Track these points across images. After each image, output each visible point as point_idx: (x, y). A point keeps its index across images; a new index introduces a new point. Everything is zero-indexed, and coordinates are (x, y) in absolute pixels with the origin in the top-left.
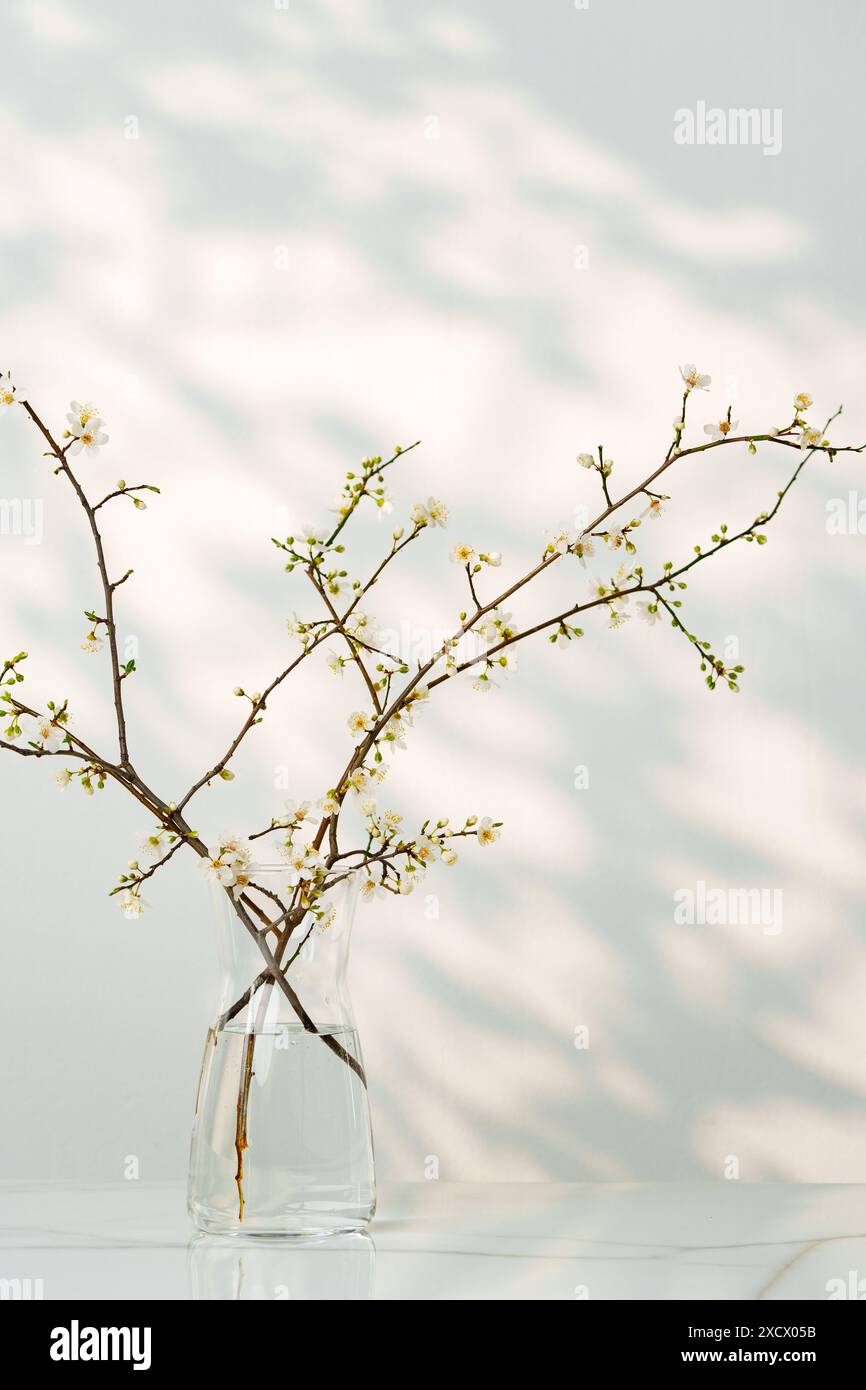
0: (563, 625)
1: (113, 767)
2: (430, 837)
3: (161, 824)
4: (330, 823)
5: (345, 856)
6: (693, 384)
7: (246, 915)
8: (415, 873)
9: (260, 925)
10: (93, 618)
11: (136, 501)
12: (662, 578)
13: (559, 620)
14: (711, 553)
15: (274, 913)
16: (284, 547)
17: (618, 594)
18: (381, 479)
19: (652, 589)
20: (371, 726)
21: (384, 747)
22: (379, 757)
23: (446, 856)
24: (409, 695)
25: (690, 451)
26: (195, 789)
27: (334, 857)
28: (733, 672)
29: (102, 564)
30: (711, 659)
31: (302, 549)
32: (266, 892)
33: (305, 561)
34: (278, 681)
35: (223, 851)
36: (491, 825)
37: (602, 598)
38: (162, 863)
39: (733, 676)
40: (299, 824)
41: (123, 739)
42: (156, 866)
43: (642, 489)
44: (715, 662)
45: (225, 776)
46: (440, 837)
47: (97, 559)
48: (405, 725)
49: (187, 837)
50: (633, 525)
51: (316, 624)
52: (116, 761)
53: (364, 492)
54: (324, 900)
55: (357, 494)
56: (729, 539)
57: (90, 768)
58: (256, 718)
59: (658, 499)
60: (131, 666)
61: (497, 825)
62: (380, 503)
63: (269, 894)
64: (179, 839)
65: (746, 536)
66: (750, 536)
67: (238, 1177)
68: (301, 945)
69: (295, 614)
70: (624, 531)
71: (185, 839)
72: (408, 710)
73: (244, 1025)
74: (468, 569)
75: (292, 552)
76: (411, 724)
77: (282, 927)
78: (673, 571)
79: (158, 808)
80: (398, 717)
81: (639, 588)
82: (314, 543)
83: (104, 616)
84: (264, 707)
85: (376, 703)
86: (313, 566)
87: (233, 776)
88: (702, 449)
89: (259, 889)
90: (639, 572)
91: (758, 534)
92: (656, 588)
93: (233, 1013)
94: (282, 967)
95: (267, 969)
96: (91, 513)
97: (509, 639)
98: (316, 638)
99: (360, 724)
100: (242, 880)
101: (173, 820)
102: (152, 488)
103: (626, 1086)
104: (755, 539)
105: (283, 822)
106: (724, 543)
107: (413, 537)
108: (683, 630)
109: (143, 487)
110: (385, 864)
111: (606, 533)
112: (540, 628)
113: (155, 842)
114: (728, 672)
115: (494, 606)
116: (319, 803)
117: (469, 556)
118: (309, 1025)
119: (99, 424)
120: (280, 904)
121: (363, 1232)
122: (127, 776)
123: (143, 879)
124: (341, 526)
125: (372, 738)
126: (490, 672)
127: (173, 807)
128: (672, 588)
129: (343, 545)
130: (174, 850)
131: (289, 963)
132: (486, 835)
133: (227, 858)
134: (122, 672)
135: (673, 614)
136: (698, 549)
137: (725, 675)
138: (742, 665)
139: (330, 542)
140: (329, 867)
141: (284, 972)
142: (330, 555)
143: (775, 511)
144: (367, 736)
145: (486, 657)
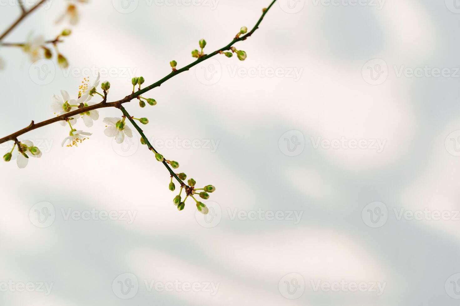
0: (17, 142)
12: (130, 93)
13: (13, 137)
14: (186, 68)
17: (84, 109)
19: (118, 105)
28: (203, 191)
30: (180, 177)
37: (64, 113)
39: (204, 196)
44: (185, 181)
50: (64, 34)
56: (208, 54)
65: (226, 51)
66: (230, 51)
70: (55, 42)
78: (143, 87)
81: (104, 104)
90: (106, 87)
91: (238, 49)
92: (123, 105)
104: (235, 55)
106: (202, 58)
108: (151, 148)
111: (25, 43)
114: (199, 192)
128: (142, 104)
135: (140, 131)
136: (174, 64)
137: (194, 195)
138: (213, 185)
143: (257, 27)
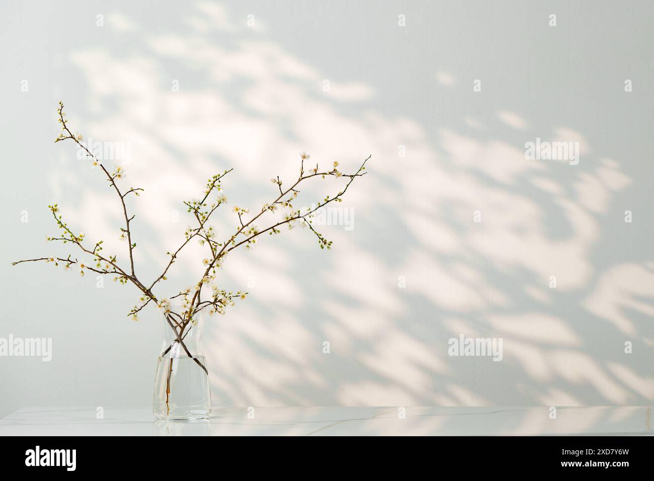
0: (274, 229)
1: (129, 276)
2: (226, 297)
3: (144, 294)
4: (198, 292)
5: (202, 303)
6: (304, 158)
7: (170, 321)
9: (175, 324)
10: (123, 230)
11: (136, 193)
12: (306, 214)
13: (272, 228)
14: (323, 205)
15: (179, 321)
16: (187, 204)
17: (292, 219)
18: (220, 182)
20: (211, 263)
21: (216, 269)
22: (214, 272)
23: (232, 303)
24: (222, 253)
25: (305, 177)
26: (155, 283)
27: (199, 304)
28: (329, 243)
29: (126, 213)
30: (322, 239)
31: (193, 205)
32: (177, 314)
33: (194, 209)
34: (180, 249)
35: (162, 302)
36: (244, 293)
37: (287, 220)
38: (144, 306)
39: (329, 245)
40: (188, 293)
41: (132, 267)
42: (142, 307)
43: (291, 189)
44: (324, 240)
45: (164, 278)
46: (229, 297)
47: (124, 212)
48: (221, 262)
50: (291, 199)
51: (195, 229)
52: (130, 274)
53: (214, 186)
54: (194, 317)
55: (211, 187)
56: (330, 200)
57: (123, 276)
58: (173, 261)
60: (135, 245)
61: (247, 293)
62: (219, 189)
64: (150, 298)
65: (335, 199)
66: (337, 199)
67: (167, 402)
68: (188, 330)
69: (189, 227)
70: (288, 201)
71: (152, 298)
72: (222, 257)
73: (169, 356)
74: (239, 214)
75: (190, 206)
76: (223, 261)
77: (182, 325)
78: (310, 211)
79: (143, 289)
80: (219, 260)
81: (299, 217)
82: (196, 204)
83: (126, 229)
84: (176, 257)
85: (214, 255)
86: (196, 212)
87: (167, 279)
88: (309, 177)
89: (174, 313)
90: (299, 212)
91: (339, 198)
92: (304, 217)
93: (166, 352)
95: (177, 338)
96: (122, 198)
97: (256, 234)
98: (191, 236)
99: (206, 262)
100: (168, 311)
101: (148, 292)
102: (141, 189)
103: (315, 378)
105: (183, 293)
106: (328, 202)
107: (218, 206)
108: (313, 230)
109: (139, 189)
110: (216, 305)
111: (282, 202)
112: (266, 230)
113: (143, 299)
115: (247, 225)
116: (194, 287)
117: (238, 210)
118: (190, 356)
119: (123, 172)
120: (181, 318)
121: (207, 419)
122: (134, 279)
123: (138, 311)
124: (206, 197)
125: (211, 266)
126: (250, 245)
127: (147, 289)
129: (206, 203)
130: (148, 302)
131: (185, 336)
132: (243, 296)
133: (163, 304)
134: (132, 247)
135: (310, 225)
136: (319, 203)
137: (326, 244)
138: (332, 241)
139: (202, 203)
140: (197, 306)
141: (182, 339)
142: (202, 207)
143: (345, 191)
144: (209, 265)
145: (248, 240)
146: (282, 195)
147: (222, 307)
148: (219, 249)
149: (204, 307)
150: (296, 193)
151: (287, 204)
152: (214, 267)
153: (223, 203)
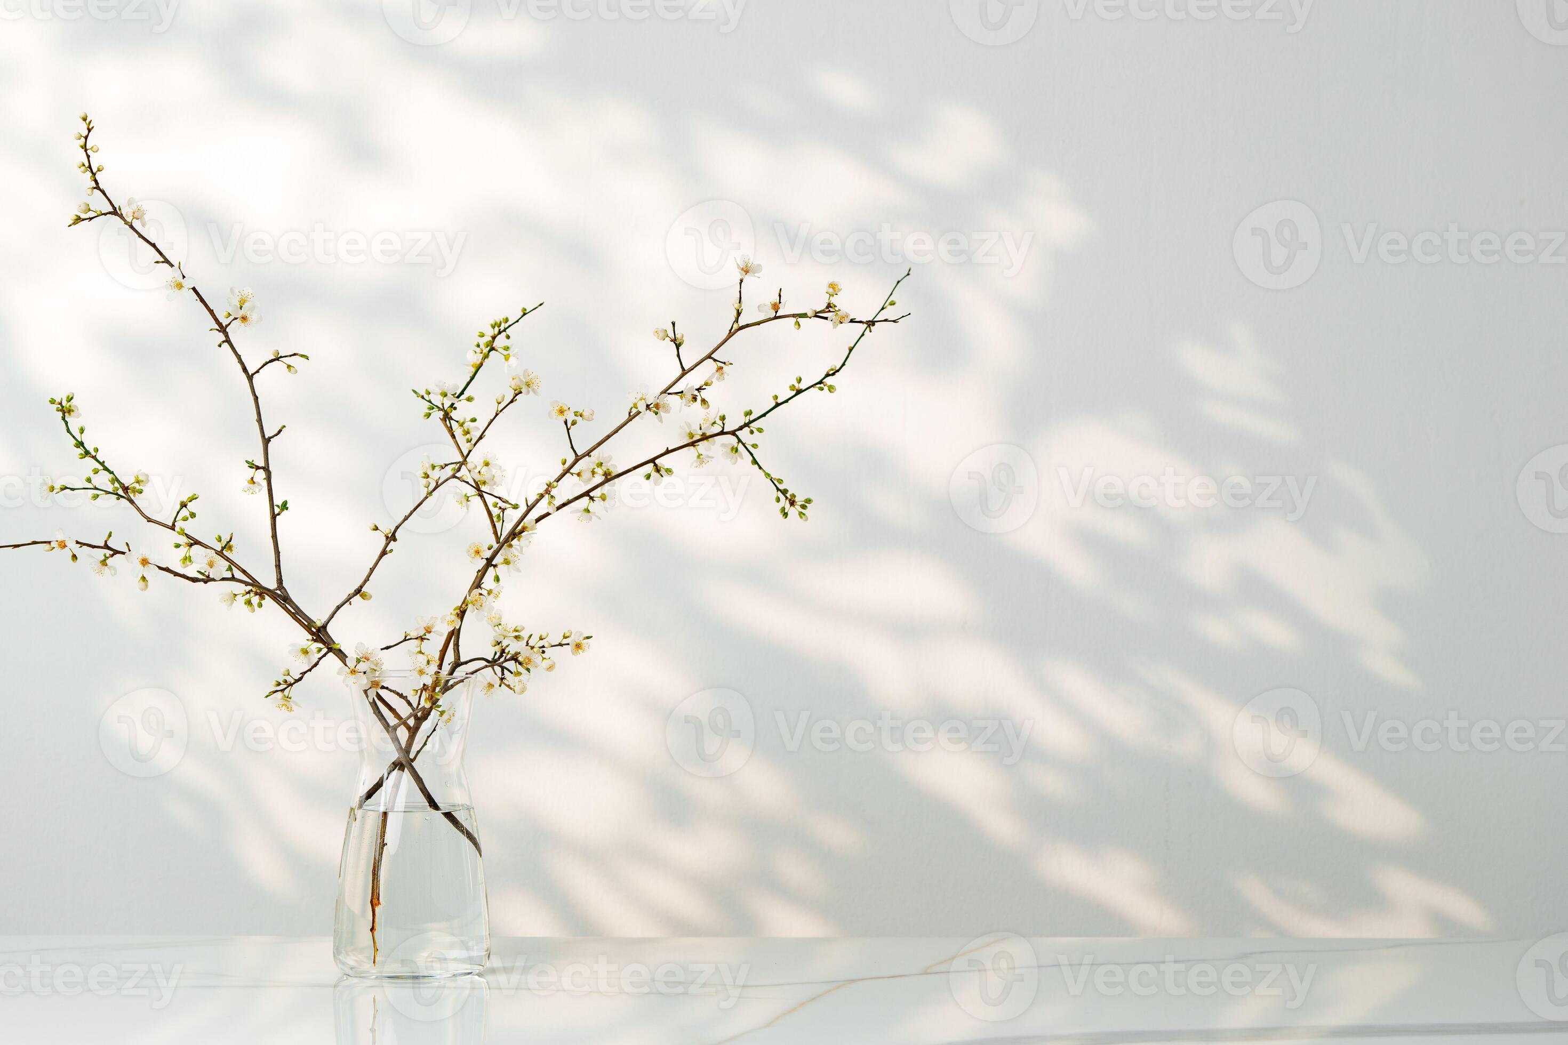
0: (655, 465)
1: (269, 590)
2: (532, 648)
3: (310, 637)
4: (455, 634)
5: (466, 663)
6: (747, 272)
7: (380, 712)
8: (521, 677)
9: (392, 721)
10: (252, 466)
11: (289, 366)
12: (743, 424)
13: (653, 460)
14: (786, 401)
15: (404, 710)
16: (423, 397)
17: (705, 437)
18: (508, 337)
19: (733, 433)
20: (488, 554)
21: (502, 570)
22: (497, 579)
23: (546, 664)
24: (520, 527)
25: (748, 326)
26: (338, 608)
27: (457, 664)
28: (803, 503)
29: (260, 420)
30: (784, 492)
31: (437, 400)
32: (398, 694)
33: (440, 409)
35: (358, 661)
36: (582, 638)
37: (691, 441)
38: (310, 670)
39: (804, 507)
40: (428, 636)
41: (278, 566)
42: (305, 673)
43: (709, 357)
44: (788, 495)
45: (364, 596)
46: (540, 648)
47: (256, 417)
48: (516, 553)
49: (331, 648)
50: (706, 384)
51: (446, 465)
52: (272, 584)
53: (492, 349)
54: (444, 700)
55: (486, 350)
56: (804, 388)
57: (252, 590)
58: (388, 549)
59: (722, 365)
60: (284, 506)
61: (588, 638)
62: (507, 358)
63: (401, 696)
64: (325, 650)
65: (818, 386)
66: (822, 385)
67: (372, 929)
68: (428, 737)
70: (698, 390)
71: (330, 650)
72: (519, 540)
73: (379, 804)
74: (566, 423)
75: (430, 401)
76: (521, 552)
77: (411, 722)
78: (752, 417)
79: (307, 624)
80: (511, 546)
81: (722, 433)
82: (445, 395)
83: (262, 464)
84: (395, 540)
85: (495, 533)
86: (447, 417)
87: (371, 597)
88: (758, 323)
89: (391, 691)
90: (723, 418)
91: (829, 384)
92: (737, 433)
93: (370, 795)
94: (412, 756)
95: (398, 758)
96: (250, 378)
97: (609, 477)
98: (437, 483)
99: (478, 552)
100: (375, 684)
101: (320, 634)
102: (302, 356)
104: (826, 388)
105: (413, 634)
106: (799, 392)
107: (512, 401)
108: (760, 468)
109: (295, 354)
110: (503, 668)
111: (682, 392)
112: (635, 468)
113: (305, 652)
114: (800, 503)
115: (588, 454)
116: (443, 619)
117: (565, 413)
118: (433, 804)
119: (252, 309)
120: (410, 704)
121: (479, 975)
122: (282, 598)
123: (294, 683)
124: (472, 378)
125: (489, 562)
126: (593, 507)
127: (319, 624)
128: (752, 432)
129: (473, 395)
130: (320, 659)
131: (418, 752)
132: (578, 646)
133: (362, 667)
134: (277, 510)
135: (752, 454)
136: (776, 397)
137: (796, 506)
138: (811, 498)
139: (462, 393)
140: (451, 673)
141: (413, 760)
142: (461, 404)
143: (844, 364)
144: (485, 562)
145: (587, 494)
146: (685, 372)
147: (519, 674)
148: (512, 517)
149: (473, 673)
150: (721, 368)
151: (695, 398)
152: (495, 566)
153: (528, 392)
